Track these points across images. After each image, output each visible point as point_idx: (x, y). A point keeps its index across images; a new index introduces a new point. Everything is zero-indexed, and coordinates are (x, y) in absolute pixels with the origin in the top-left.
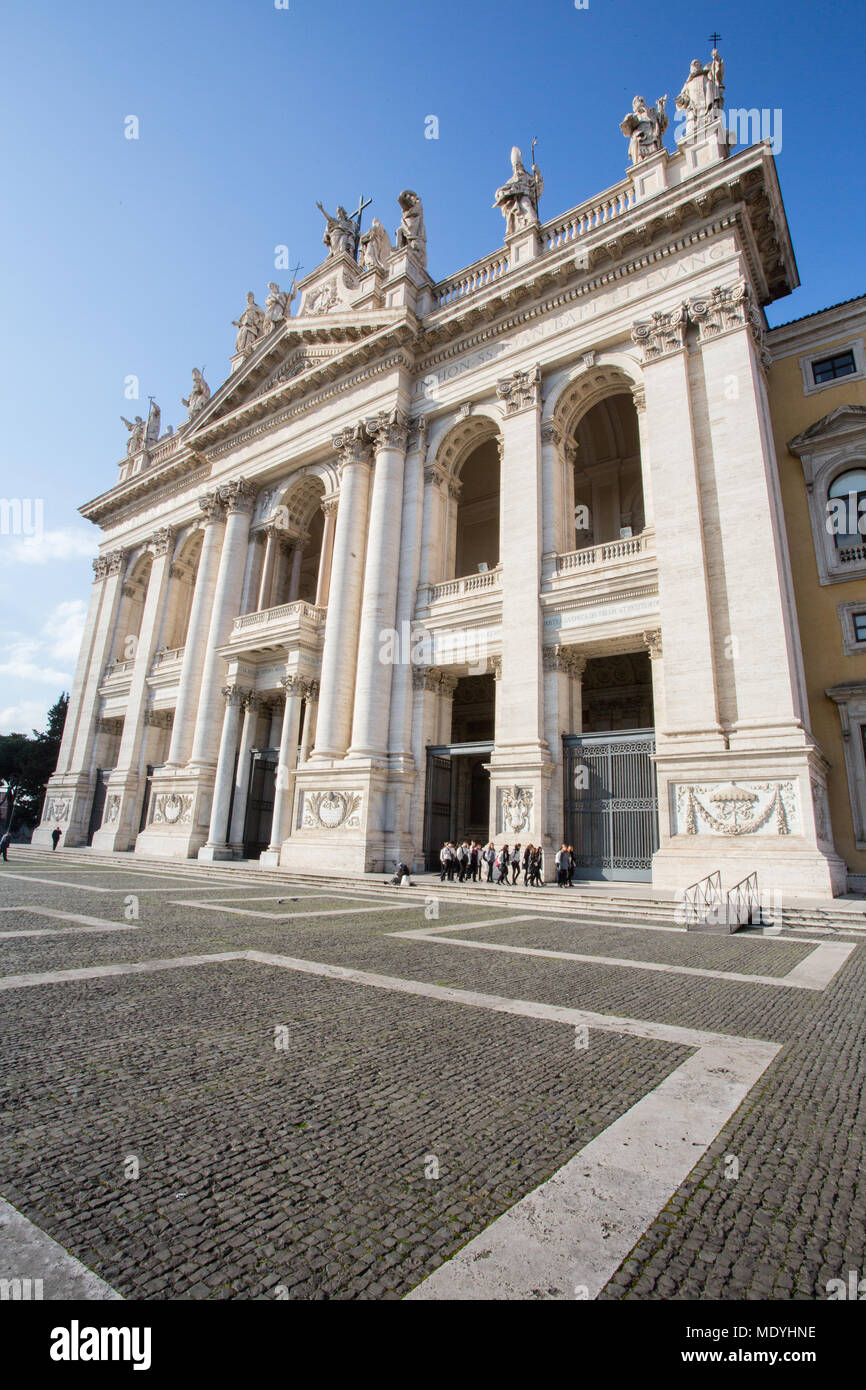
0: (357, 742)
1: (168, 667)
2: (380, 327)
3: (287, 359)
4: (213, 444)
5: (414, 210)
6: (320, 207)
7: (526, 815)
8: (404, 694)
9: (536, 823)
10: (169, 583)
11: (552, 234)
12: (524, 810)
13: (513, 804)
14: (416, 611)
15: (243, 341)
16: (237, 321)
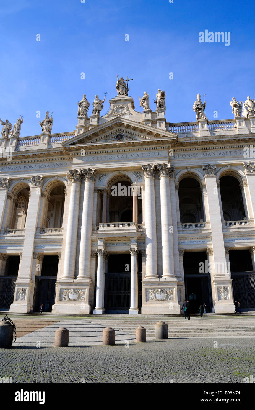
0: (166, 273)
1: (48, 235)
2: (164, 137)
3: (114, 130)
4: (76, 151)
5: (164, 97)
6: (118, 76)
7: (227, 295)
8: (178, 257)
9: (230, 297)
10: (41, 199)
11: (211, 124)
12: (226, 293)
13: (223, 291)
14: (178, 231)
15: (83, 112)
16: (79, 103)
